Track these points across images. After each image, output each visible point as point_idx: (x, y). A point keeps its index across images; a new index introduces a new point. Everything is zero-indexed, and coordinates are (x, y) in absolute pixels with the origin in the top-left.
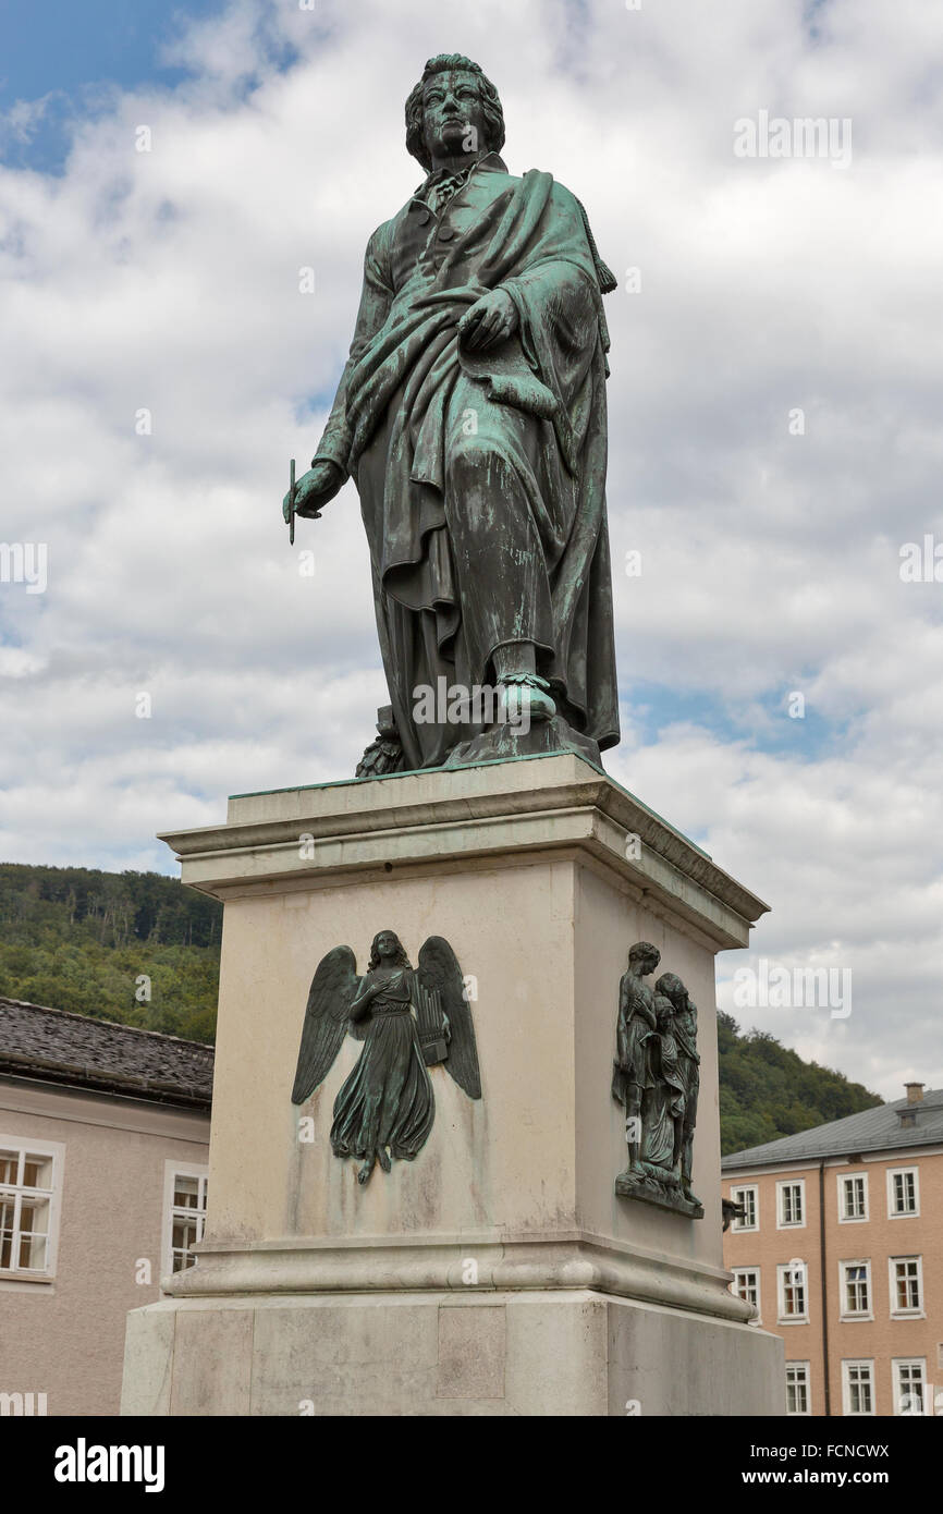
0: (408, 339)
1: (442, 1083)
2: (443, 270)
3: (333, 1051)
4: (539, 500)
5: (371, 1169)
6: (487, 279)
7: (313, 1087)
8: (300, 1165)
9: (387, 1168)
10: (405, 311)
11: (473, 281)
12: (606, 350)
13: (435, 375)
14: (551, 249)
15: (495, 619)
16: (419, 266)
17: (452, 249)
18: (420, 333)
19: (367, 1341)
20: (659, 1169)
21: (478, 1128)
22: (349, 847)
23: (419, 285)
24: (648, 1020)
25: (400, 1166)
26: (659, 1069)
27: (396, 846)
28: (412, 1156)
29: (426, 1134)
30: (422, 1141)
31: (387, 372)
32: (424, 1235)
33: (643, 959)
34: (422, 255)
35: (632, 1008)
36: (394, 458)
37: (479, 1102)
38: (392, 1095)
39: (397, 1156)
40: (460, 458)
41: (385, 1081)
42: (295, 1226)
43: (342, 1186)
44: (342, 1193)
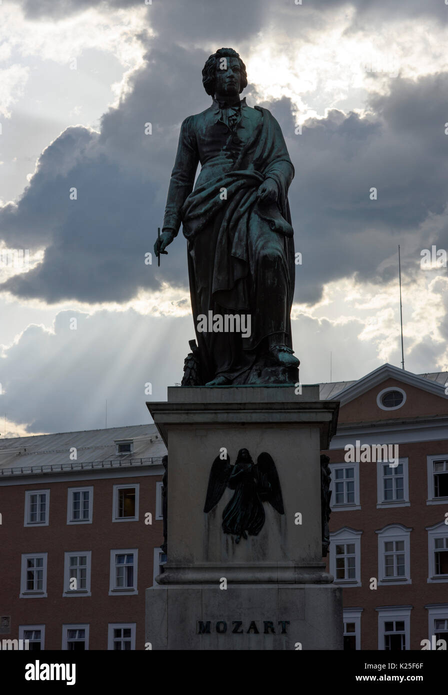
1: (268, 508)
2: (238, 159)
3: (221, 494)
5: (240, 538)
6: (257, 167)
7: (213, 506)
8: (208, 535)
10: (223, 176)
11: (252, 167)
13: (241, 210)
14: (279, 154)
16: (222, 152)
17: (241, 149)
19: (250, 600)
21: (282, 524)
22: (231, 415)
25: (250, 538)
28: (256, 534)
29: (262, 527)
30: (260, 529)
32: (263, 563)
34: (225, 147)
37: (283, 516)
38: (249, 512)
39: (250, 534)
40: (265, 256)
41: (247, 506)
42: (207, 558)
43: (227, 544)
44: (227, 546)
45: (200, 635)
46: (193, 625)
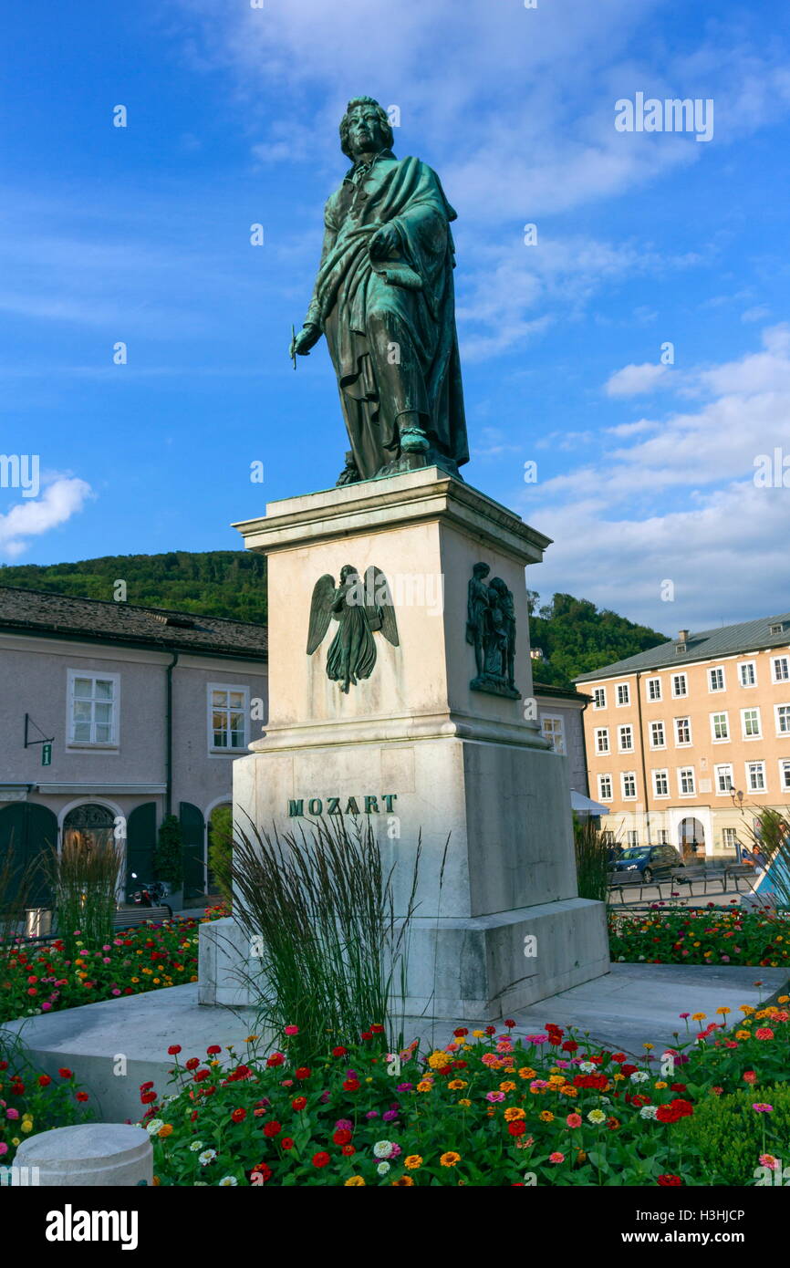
0: (345, 255)
2: (361, 216)
4: (416, 335)
5: (347, 685)
6: (385, 217)
8: (313, 685)
9: (355, 684)
10: (343, 241)
11: (377, 220)
12: (453, 252)
13: (359, 273)
14: (418, 199)
15: (396, 400)
16: (350, 215)
17: (365, 204)
18: (351, 251)
19: (348, 768)
20: (494, 676)
21: (398, 660)
22: (325, 524)
23: (350, 224)
24: (485, 602)
26: (491, 625)
27: (349, 522)
28: (367, 676)
29: (373, 665)
30: (371, 669)
31: (335, 274)
32: (375, 715)
33: (481, 570)
34: (351, 209)
35: (475, 595)
36: (341, 319)
38: (354, 647)
39: (359, 677)
40: (372, 316)
41: (350, 639)
42: (312, 715)
43: (334, 693)
44: (334, 697)
45: (292, 819)
46: (284, 807)
